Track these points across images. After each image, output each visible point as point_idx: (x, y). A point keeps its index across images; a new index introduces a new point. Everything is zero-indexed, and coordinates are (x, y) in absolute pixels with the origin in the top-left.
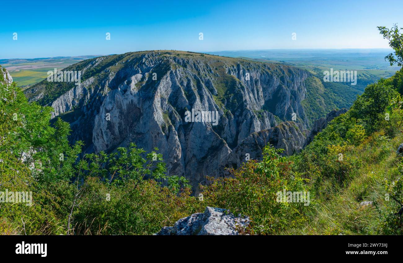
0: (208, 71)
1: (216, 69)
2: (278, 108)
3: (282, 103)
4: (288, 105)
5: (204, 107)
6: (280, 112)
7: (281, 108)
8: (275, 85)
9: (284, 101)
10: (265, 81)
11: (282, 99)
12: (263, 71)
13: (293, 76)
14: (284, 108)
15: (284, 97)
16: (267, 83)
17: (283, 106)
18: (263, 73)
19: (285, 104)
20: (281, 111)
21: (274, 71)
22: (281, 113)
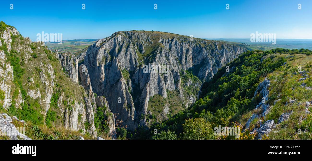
0: (146, 40)
1: (154, 39)
2: (201, 72)
3: (204, 68)
4: (209, 70)
5: (126, 58)
6: (201, 74)
7: (203, 72)
8: (204, 54)
9: (206, 67)
10: (197, 51)
11: (205, 65)
12: (197, 44)
13: (223, 50)
14: (205, 72)
15: (207, 63)
16: (198, 52)
17: (204, 70)
18: (197, 46)
19: (206, 69)
20: (203, 74)
21: (209, 45)
22: (203, 75)
